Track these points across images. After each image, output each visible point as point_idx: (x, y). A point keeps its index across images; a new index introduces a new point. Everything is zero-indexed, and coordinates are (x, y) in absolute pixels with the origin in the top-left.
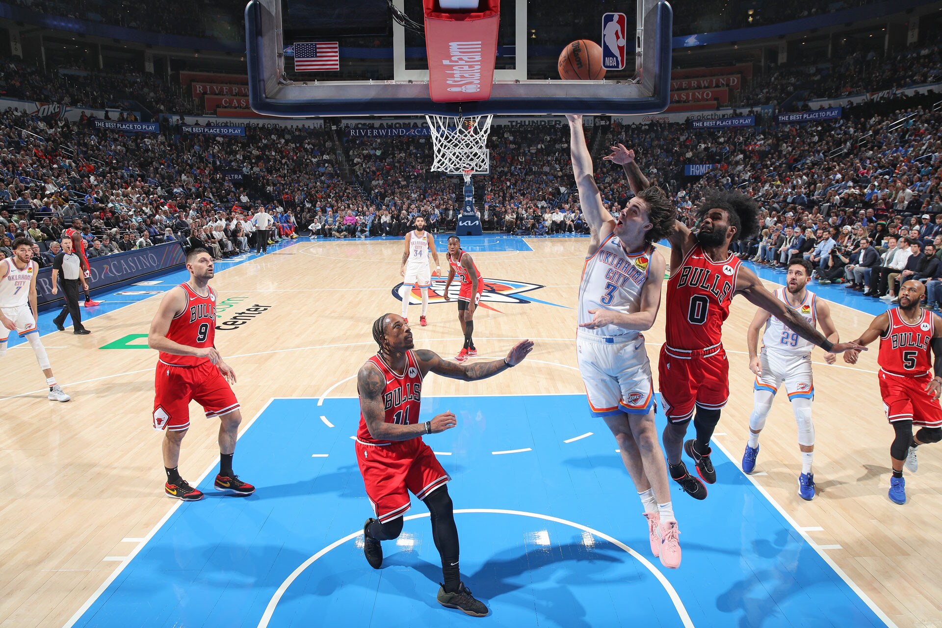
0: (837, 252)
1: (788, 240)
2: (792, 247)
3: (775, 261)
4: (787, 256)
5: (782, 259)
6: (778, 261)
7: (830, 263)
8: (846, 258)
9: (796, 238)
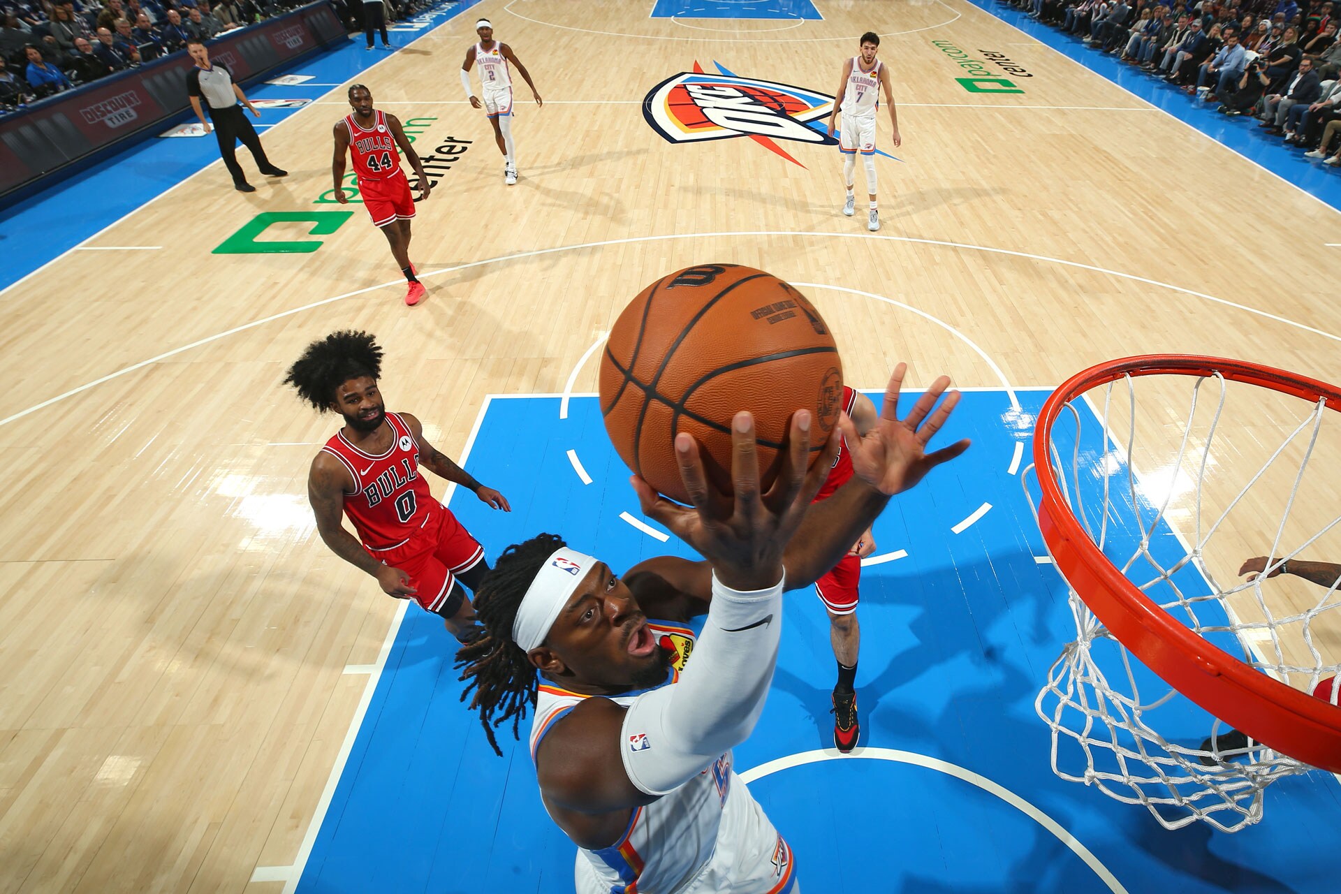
0: (1258, 68)
1: (1178, 33)
2: (1184, 47)
3: (1152, 65)
4: (1173, 59)
5: (1164, 63)
6: (1157, 66)
7: (1242, 84)
8: (1268, 78)
9: (1192, 34)
